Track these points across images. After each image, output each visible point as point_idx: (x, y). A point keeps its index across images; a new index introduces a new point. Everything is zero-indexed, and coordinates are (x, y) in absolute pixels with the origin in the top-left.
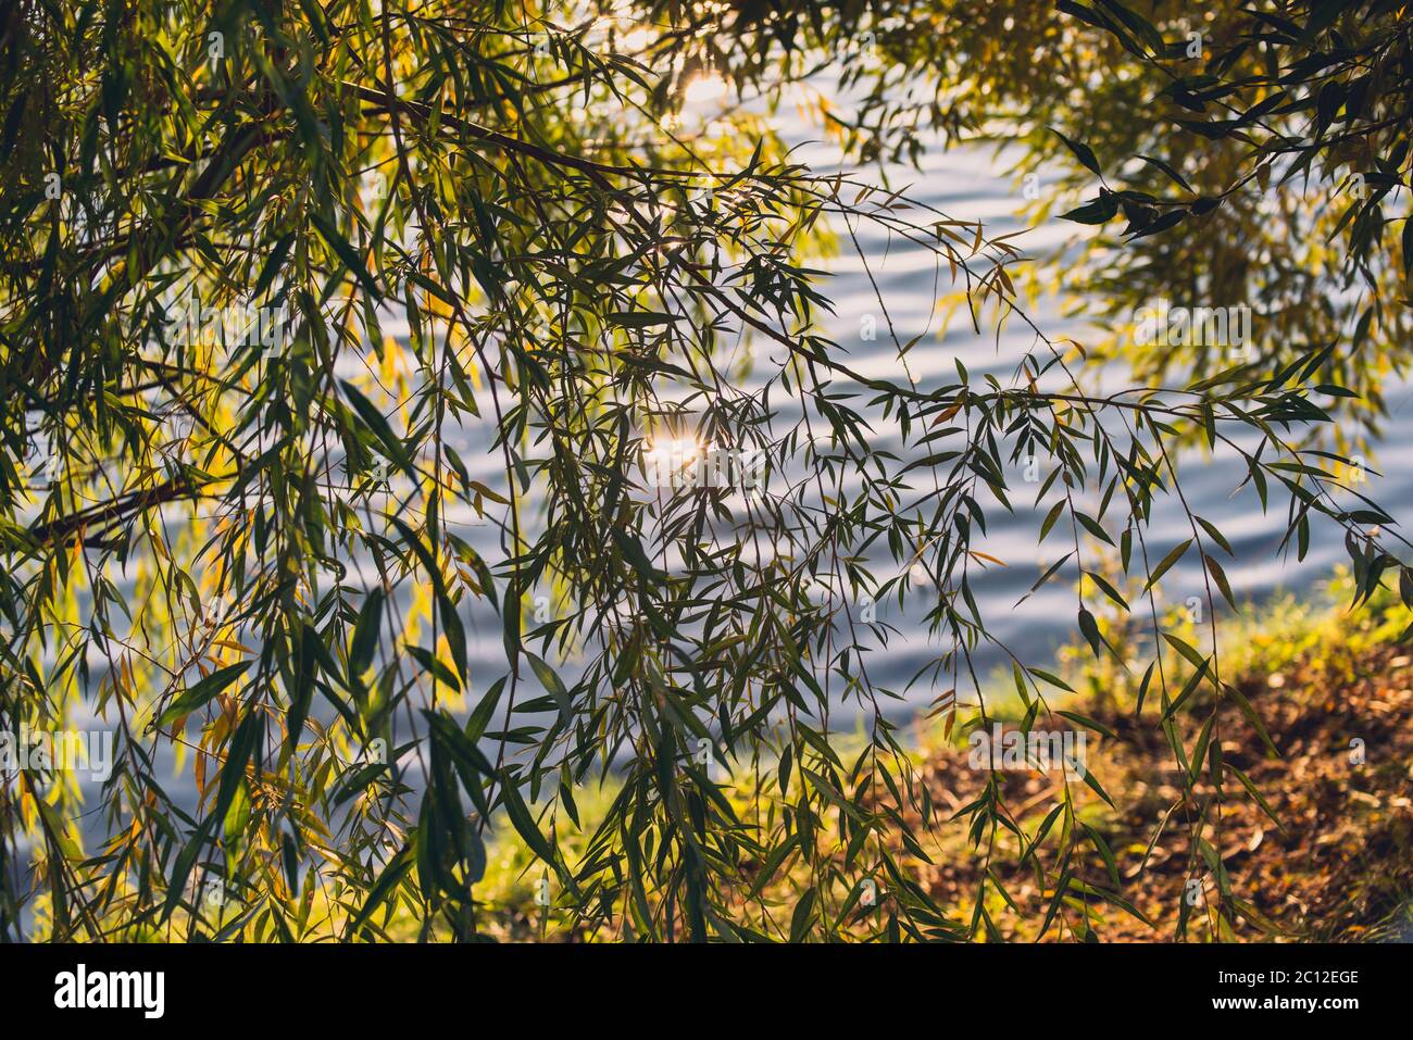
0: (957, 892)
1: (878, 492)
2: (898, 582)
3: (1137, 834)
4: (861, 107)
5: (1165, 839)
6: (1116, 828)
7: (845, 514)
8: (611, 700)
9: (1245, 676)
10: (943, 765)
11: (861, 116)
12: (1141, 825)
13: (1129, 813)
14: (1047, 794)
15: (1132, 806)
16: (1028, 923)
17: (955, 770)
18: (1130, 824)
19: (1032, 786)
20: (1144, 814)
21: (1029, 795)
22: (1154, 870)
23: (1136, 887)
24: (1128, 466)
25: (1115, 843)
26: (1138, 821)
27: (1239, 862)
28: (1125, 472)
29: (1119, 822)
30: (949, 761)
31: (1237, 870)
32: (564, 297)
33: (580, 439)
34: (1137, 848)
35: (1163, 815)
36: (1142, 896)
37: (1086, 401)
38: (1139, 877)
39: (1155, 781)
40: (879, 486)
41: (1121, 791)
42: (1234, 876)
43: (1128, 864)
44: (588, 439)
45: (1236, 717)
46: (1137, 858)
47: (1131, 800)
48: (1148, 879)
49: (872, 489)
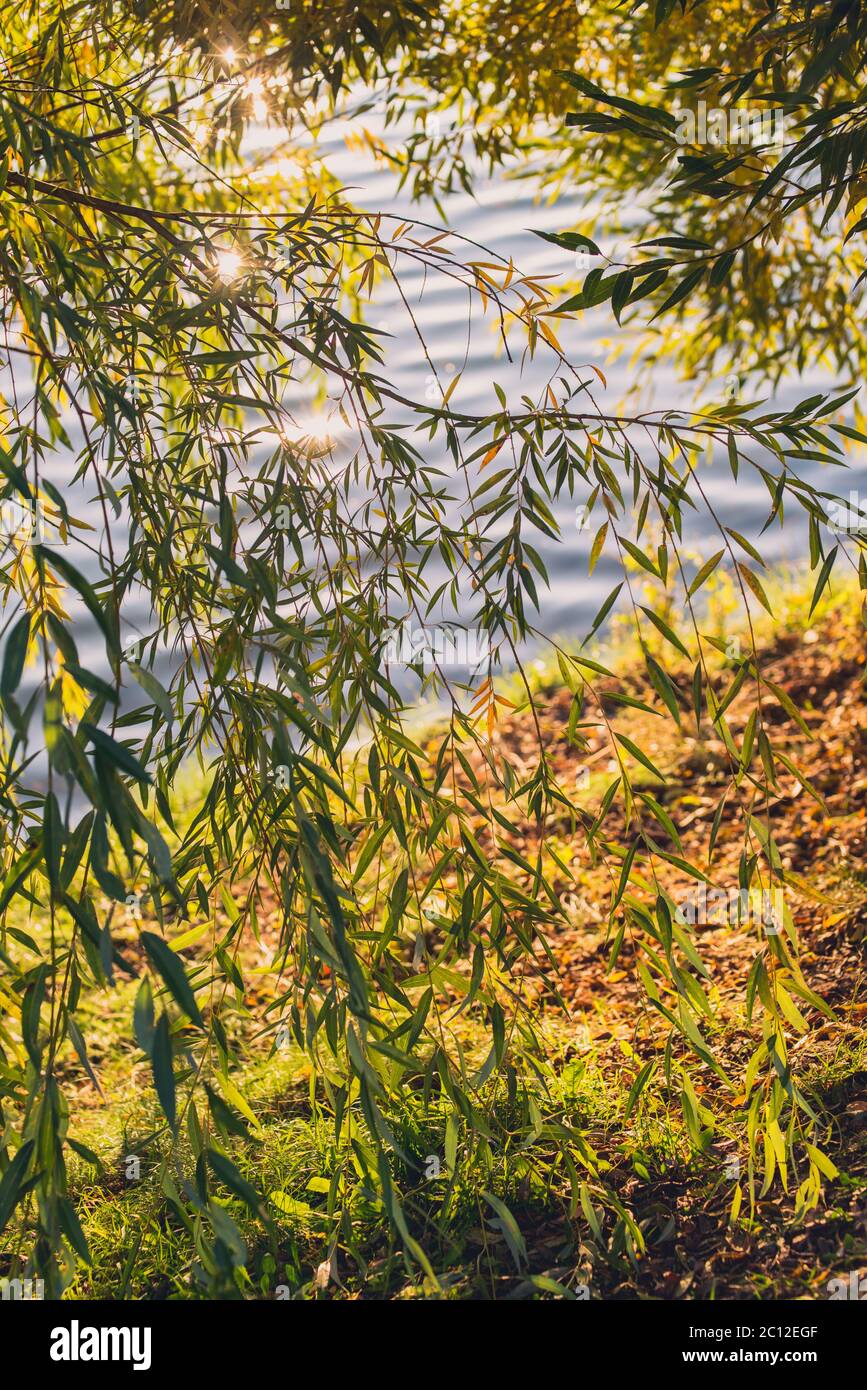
0: (525, 848)
1: (425, 503)
2: (449, 587)
3: (688, 785)
4: (410, 143)
5: (712, 789)
6: (669, 782)
7: (396, 526)
8: (197, 705)
9: (782, 634)
10: (508, 729)
11: (411, 152)
12: (691, 778)
13: (680, 766)
14: (604, 752)
15: (682, 760)
16: (590, 874)
17: (520, 733)
18: (681, 777)
19: (592, 744)
20: (695, 766)
21: (587, 754)
22: (705, 819)
23: (690, 835)
24: (658, 481)
25: (667, 796)
26: (688, 773)
27: (783, 808)
28: (656, 488)
29: (672, 775)
30: (513, 724)
31: (782, 815)
32: (130, 339)
33: (154, 468)
34: (688, 800)
35: (710, 767)
36: (695, 844)
37: (616, 420)
38: (692, 825)
39: (703, 736)
40: (426, 499)
41: (673, 747)
42: (778, 821)
43: (681, 814)
44: (160, 468)
45: (775, 672)
46: (689, 808)
47: (682, 755)
48: (700, 828)
49: (419, 502)
